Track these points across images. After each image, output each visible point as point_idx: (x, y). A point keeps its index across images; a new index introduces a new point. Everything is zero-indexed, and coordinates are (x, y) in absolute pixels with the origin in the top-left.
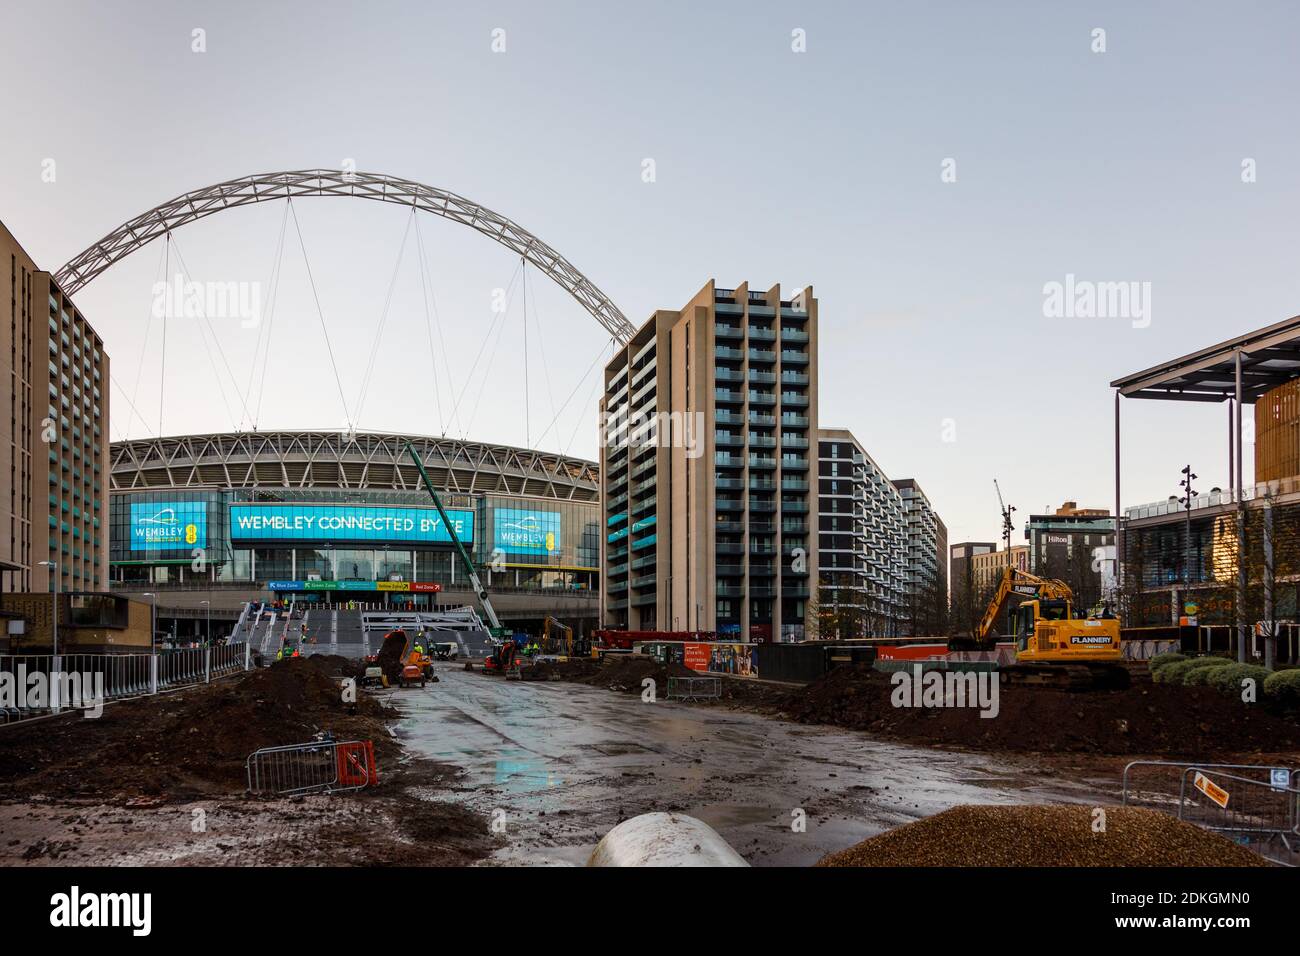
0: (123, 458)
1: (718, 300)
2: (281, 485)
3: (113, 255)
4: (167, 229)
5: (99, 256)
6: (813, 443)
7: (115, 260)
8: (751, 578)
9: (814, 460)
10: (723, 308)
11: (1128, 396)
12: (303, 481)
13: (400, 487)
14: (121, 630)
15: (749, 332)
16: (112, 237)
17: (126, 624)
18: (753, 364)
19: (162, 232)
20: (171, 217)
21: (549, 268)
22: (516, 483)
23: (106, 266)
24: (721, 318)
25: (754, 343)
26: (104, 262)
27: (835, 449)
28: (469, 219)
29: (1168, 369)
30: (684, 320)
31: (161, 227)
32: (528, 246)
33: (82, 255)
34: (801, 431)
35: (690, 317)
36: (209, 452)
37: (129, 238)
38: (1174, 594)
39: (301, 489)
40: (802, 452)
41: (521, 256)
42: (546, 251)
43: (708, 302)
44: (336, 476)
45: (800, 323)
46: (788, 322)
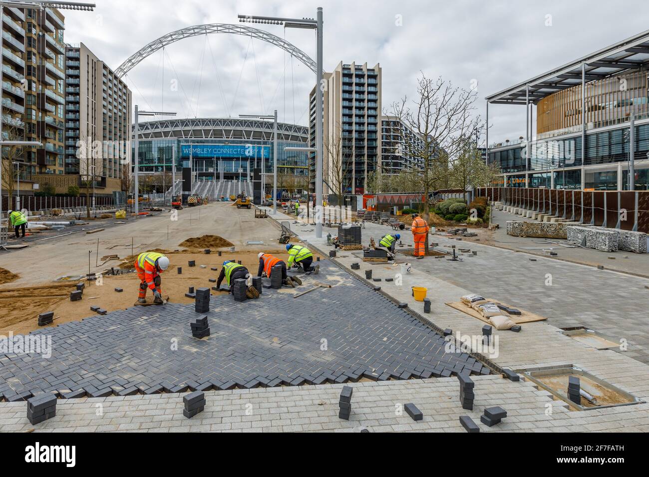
0: (146, 128)
1: (344, 69)
2: (202, 137)
3: (144, 56)
4: (163, 46)
5: (139, 56)
6: (379, 121)
7: (145, 57)
8: (355, 171)
9: (379, 128)
10: (346, 72)
11: (491, 103)
12: (210, 136)
13: (245, 138)
14: (104, 188)
15: (354, 80)
16: (144, 49)
17: (105, 186)
18: (357, 92)
19: (161, 47)
20: (165, 41)
21: (301, 58)
22: (287, 136)
23: (142, 59)
24: (344, 75)
25: (357, 84)
26: (141, 58)
27: (392, 123)
28: (271, 41)
29: (504, 92)
30: (332, 76)
31: (161, 45)
32: (293, 50)
33: (133, 56)
34: (375, 117)
35: (334, 75)
36: (177, 126)
37: (150, 49)
38: (505, 177)
39: (209, 139)
40: (375, 124)
41: (290, 54)
42: (300, 52)
43: (340, 70)
44: (222, 134)
45: (375, 77)
46: (369, 77)
